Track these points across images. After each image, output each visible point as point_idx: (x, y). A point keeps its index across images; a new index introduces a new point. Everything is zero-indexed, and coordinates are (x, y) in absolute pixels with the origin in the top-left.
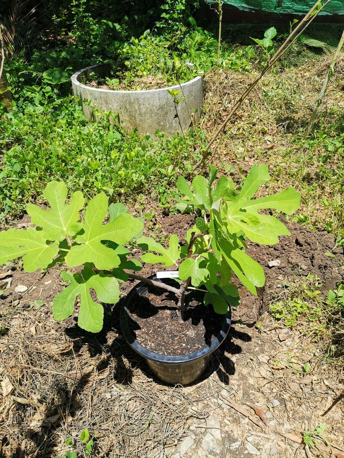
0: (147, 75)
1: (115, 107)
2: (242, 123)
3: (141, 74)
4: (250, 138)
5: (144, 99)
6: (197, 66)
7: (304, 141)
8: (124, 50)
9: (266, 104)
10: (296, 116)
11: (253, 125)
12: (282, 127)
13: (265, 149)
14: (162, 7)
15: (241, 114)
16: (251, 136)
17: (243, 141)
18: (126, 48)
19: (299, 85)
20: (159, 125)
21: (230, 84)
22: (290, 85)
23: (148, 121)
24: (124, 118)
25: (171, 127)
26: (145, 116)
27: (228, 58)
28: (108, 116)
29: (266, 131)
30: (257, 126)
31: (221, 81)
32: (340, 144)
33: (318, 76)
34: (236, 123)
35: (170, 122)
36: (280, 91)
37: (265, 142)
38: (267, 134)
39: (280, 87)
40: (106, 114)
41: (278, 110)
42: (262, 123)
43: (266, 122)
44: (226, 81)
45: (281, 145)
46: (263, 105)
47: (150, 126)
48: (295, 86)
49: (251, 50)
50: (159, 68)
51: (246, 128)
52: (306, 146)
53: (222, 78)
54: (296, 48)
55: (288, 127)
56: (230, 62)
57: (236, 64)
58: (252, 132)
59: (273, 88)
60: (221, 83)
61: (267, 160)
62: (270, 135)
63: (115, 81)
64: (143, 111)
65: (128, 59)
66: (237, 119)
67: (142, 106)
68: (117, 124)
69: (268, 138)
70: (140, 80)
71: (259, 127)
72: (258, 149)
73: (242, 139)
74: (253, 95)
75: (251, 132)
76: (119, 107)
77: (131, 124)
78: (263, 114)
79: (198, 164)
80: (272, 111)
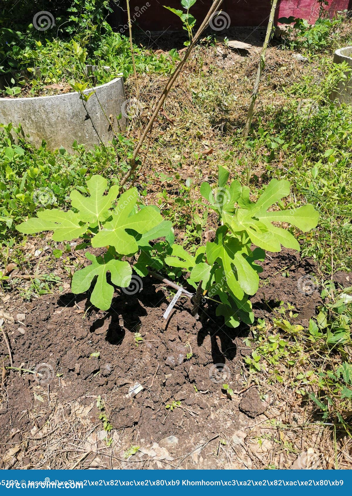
0: (57, 82)
1: (16, 119)
2: (174, 128)
3: (50, 81)
4: (185, 144)
5: (52, 106)
6: (115, 67)
7: (244, 142)
8: (26, 55)
9: (198, 107)
10: (232, 117)
11: (187, 130)
12: (218, 129)
13: (203, 154)
14: (69, 10)
15: (172, 119)
16: (186, 142)
17: (178, 148)
18: (27, 52)
19: (229, 86)
20: (77, 137)
21: (156, 87)
22: (220, 86)
23: (62, 132)
24: (29, 130)
25: (91, 138)
26: (57, 127)
27: (151, 63)
28: (8, 129)
29: (202, 136)
30: (191, 131)
31: (145, 84)
32: (283, 141)
33: (248, 77)
34: (168, 129)
35: (90, 131)
36: (211, 93)
37: (203, 147)
38: (203, 139)
39: (210, 89)
40: (5, 128)
41: (212, 113)
42: (196, 127)
43: (200, 126)
44: (151, 84)
45: (220, 149)
46: (195, 108)
47: (65, 139)
48: (226, 88)
49: (174, 54)
50: (70, 74)
51: (179, 133)
52: (247, 147)
53: (146, 81)
54: (221, 51)
55: (225, 130)
56: (154, 67)
57: (160, 67)
58: (187, 137)
59: (203, 90)
60: (146, 86)
61: (207, 166)
62: (207, 139)
63: (16, 90)
64: (53, 120)
65: (31, 65)
66: (168, 124)
67: (51, 115)
68: (22, 139)
69: (204, 142)
70: (49, 87)
71: (194, 132)
72: (196, 154)
73: (178, 146)
74: (183, 98)
75: (185, 138)
76: (22, 119)
77: (40, 138)
78: (196, 118)
79: (126, 176)
80: (205, 114)
